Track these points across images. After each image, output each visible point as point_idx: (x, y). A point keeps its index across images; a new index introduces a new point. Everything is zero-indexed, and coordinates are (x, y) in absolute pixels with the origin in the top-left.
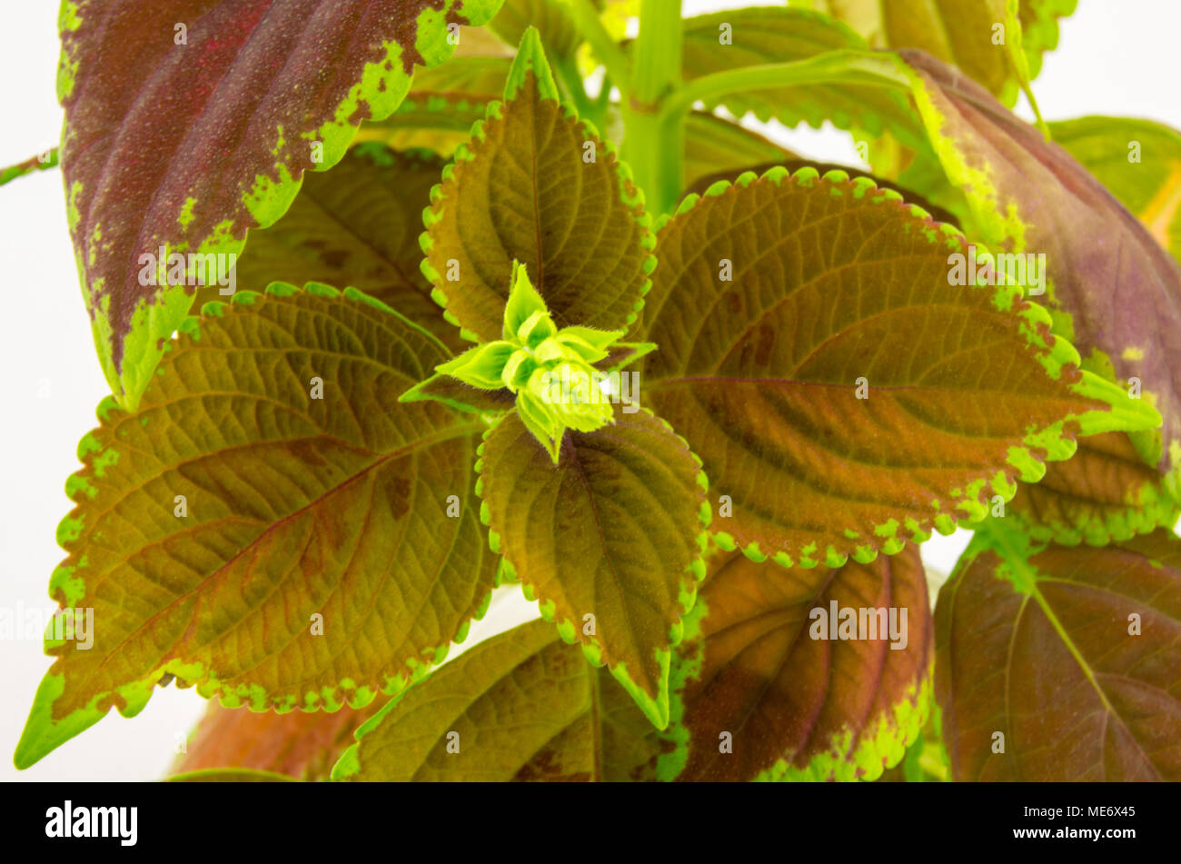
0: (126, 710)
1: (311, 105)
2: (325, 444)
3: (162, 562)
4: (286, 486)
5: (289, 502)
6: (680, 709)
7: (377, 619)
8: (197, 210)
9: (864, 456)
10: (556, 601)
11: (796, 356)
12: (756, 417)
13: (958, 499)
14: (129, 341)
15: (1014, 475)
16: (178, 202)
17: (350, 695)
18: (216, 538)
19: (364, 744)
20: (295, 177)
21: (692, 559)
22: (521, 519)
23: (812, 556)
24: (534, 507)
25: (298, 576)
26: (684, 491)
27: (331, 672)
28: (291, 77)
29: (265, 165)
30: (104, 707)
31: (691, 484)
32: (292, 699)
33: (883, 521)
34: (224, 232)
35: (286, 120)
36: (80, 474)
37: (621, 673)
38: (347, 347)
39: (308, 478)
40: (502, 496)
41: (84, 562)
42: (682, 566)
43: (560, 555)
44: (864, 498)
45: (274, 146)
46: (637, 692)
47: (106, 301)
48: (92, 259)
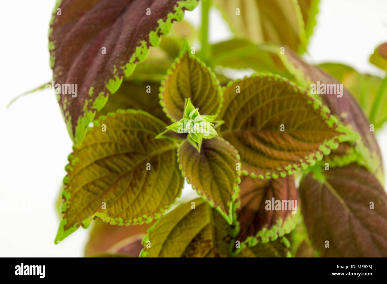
0: (84, 227)
1: (122, 59)
2: (134, 153)
3: (91, 187)
4: (125, 164)
5: (126, 169)
6: (235, 217)
7: (152, 199)
8: (94, 90)
9: (281, 149)
10: (201, 190)
11: (261, 123)
12: (252, 140)
13: (307, 159)
14: (77, 128)
15: (322, 153)
16: (88, 89)
17: (145, 219)
18: (106, 180)
19: (150, 234)
20: (120, 79)
21: (236, 177)
22: (190, 168)
23: (269, 175)
24: (193, 165)
25: (130, 188)
26: (233, 159)
27: (140, 213)
28: (116, 53)
29: (112, 76)
30: (78, 226)
31: (235, 158)
32: (130, 221)
33: (287, 165)
34: (102, 95)
35: (116, 64)
36: (68, 165)
37: (219, 209)
38: (139, 126)
39: (131, 162)
40: (184, 162)
41: (70, 188)
42: (234, 179)
43: (200, 178)
44: (281, 160)
45: (113, 71)
46: (223, 214)
47: (70, 118)
48: (65, 107)
